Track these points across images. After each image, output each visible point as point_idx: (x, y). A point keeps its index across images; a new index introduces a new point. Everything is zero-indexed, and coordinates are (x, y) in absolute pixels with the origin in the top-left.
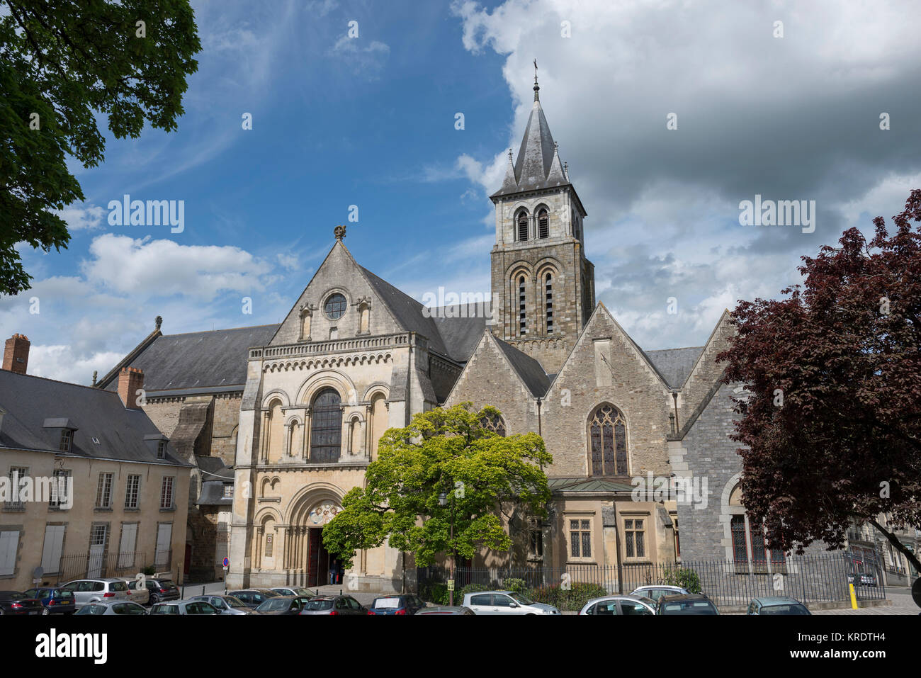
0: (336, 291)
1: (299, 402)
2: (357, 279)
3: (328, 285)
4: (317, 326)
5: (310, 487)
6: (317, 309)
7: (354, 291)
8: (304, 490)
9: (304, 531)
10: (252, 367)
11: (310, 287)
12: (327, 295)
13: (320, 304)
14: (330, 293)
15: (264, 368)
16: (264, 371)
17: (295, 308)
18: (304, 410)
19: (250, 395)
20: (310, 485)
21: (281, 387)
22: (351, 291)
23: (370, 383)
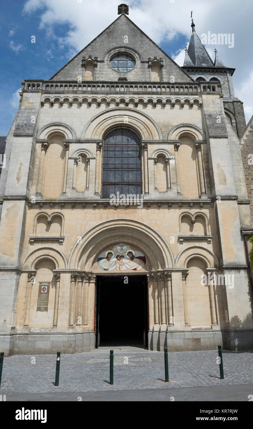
0: (123, 50)
1: (88, 136)
2: (146, 43)
3: (115, 45)
4: (104, 75)
5: (106, 225)
6: (102, 62)
7: (143, 52)
8: (98, 228)
9: (90, 279)
10: (27, 98)
11: (93, 44)
12: (113, 52)
13: (106, 58)
14: (117, 51)
15: (43, 100)
16: (42, 104)
17: (76, 59)
18: (95, 144)
19: (25, 122)
20: (107, 222)
21: (64, 120)
22: (140, 51)
23: (176, 124)
